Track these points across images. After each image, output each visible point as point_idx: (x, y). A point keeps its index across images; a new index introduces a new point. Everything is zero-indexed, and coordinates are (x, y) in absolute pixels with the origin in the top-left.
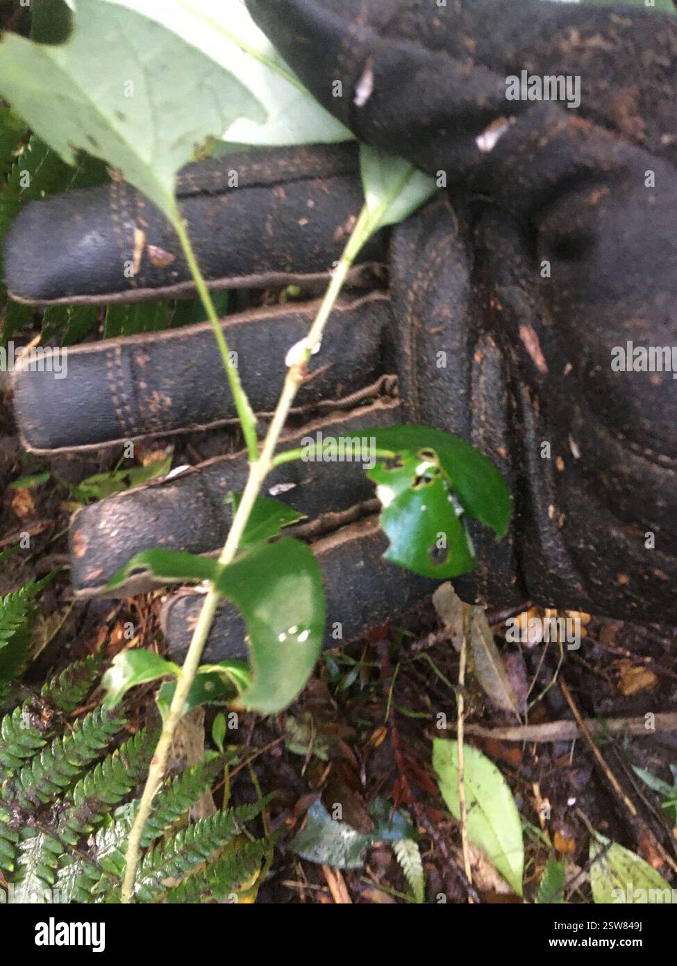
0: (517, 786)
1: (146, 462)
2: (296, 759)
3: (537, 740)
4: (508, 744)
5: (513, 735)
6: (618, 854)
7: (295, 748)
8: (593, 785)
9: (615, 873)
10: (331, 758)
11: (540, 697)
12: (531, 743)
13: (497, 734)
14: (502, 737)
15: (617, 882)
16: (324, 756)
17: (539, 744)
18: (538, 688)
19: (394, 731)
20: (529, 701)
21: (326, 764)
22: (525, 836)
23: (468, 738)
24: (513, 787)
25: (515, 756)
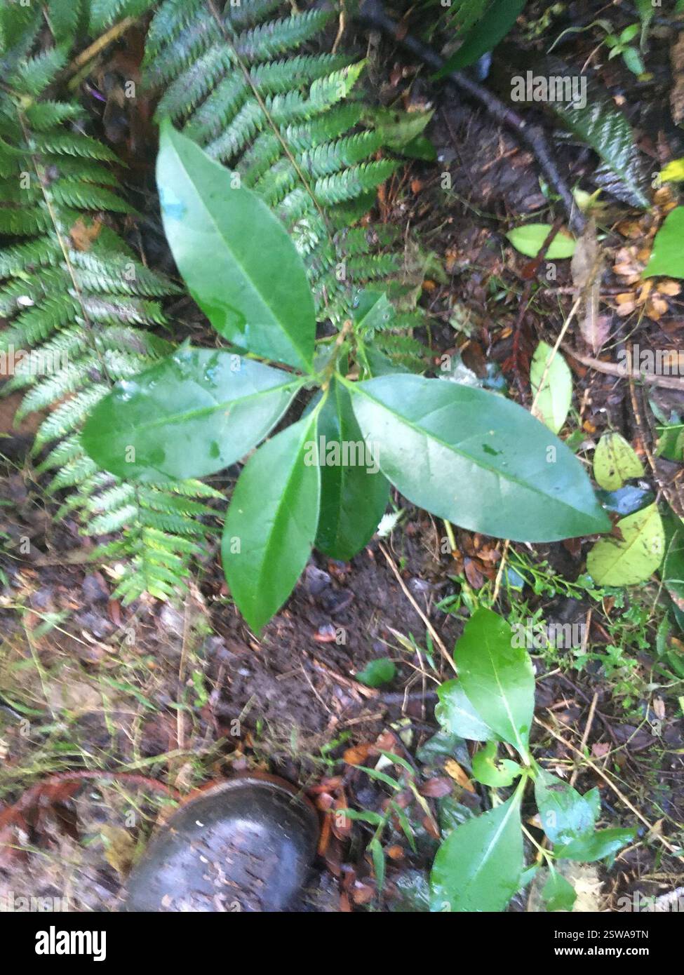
0: (577, 388)
1: (410, 109)
2: (453, 330)
3: (599, 370)
4: (581, 364)
5: (587, 361)
6: (618, 440)
7: (454, 324)
8: (620, 406)
9: (612, 449)
10: (472, 338)
11: (612, 347)
12: (594, 370)
13: (576, 356)
14: (579, 359)
15: (611, 453)
16: (468, 334)
17: (599, 373)
18: (612, 341)
19: (518, 331)
20: (604, 347)
21: (468, 339)
22: (569, 414)
23: (561, 350)
24: (574, 388)
25: (582, 373)
